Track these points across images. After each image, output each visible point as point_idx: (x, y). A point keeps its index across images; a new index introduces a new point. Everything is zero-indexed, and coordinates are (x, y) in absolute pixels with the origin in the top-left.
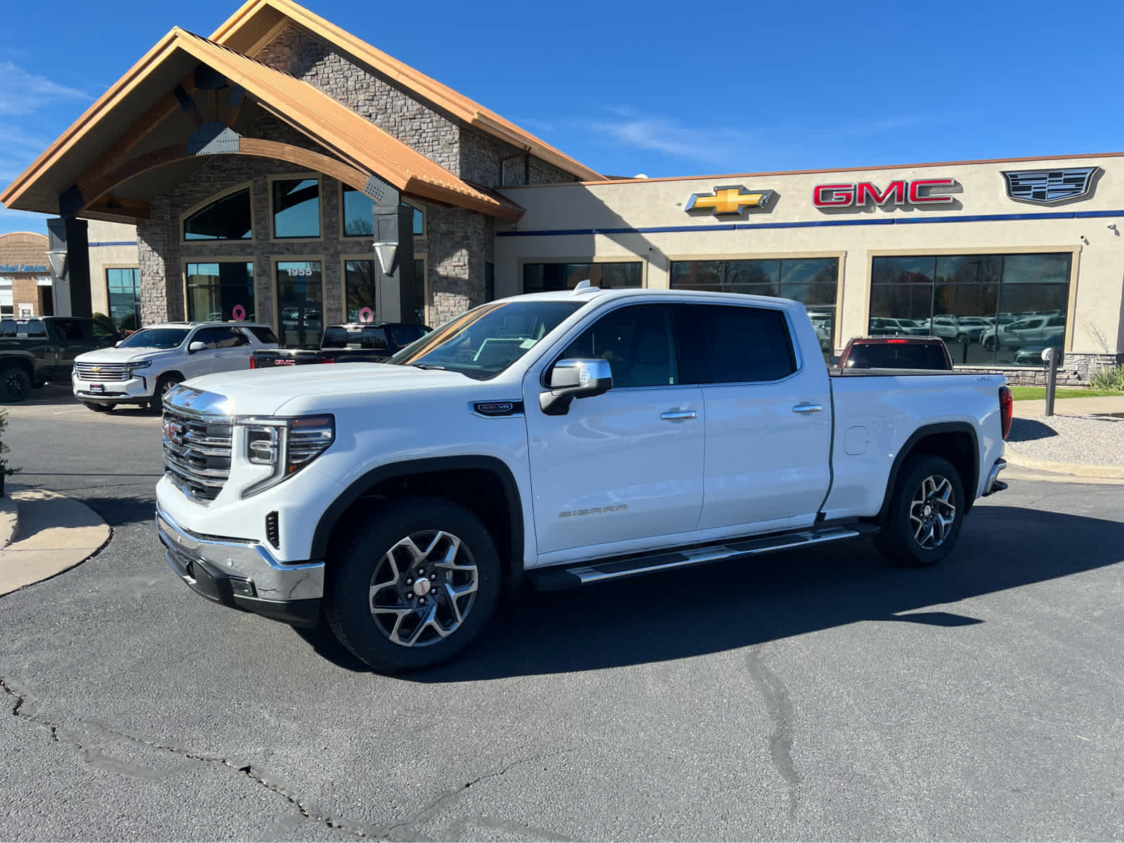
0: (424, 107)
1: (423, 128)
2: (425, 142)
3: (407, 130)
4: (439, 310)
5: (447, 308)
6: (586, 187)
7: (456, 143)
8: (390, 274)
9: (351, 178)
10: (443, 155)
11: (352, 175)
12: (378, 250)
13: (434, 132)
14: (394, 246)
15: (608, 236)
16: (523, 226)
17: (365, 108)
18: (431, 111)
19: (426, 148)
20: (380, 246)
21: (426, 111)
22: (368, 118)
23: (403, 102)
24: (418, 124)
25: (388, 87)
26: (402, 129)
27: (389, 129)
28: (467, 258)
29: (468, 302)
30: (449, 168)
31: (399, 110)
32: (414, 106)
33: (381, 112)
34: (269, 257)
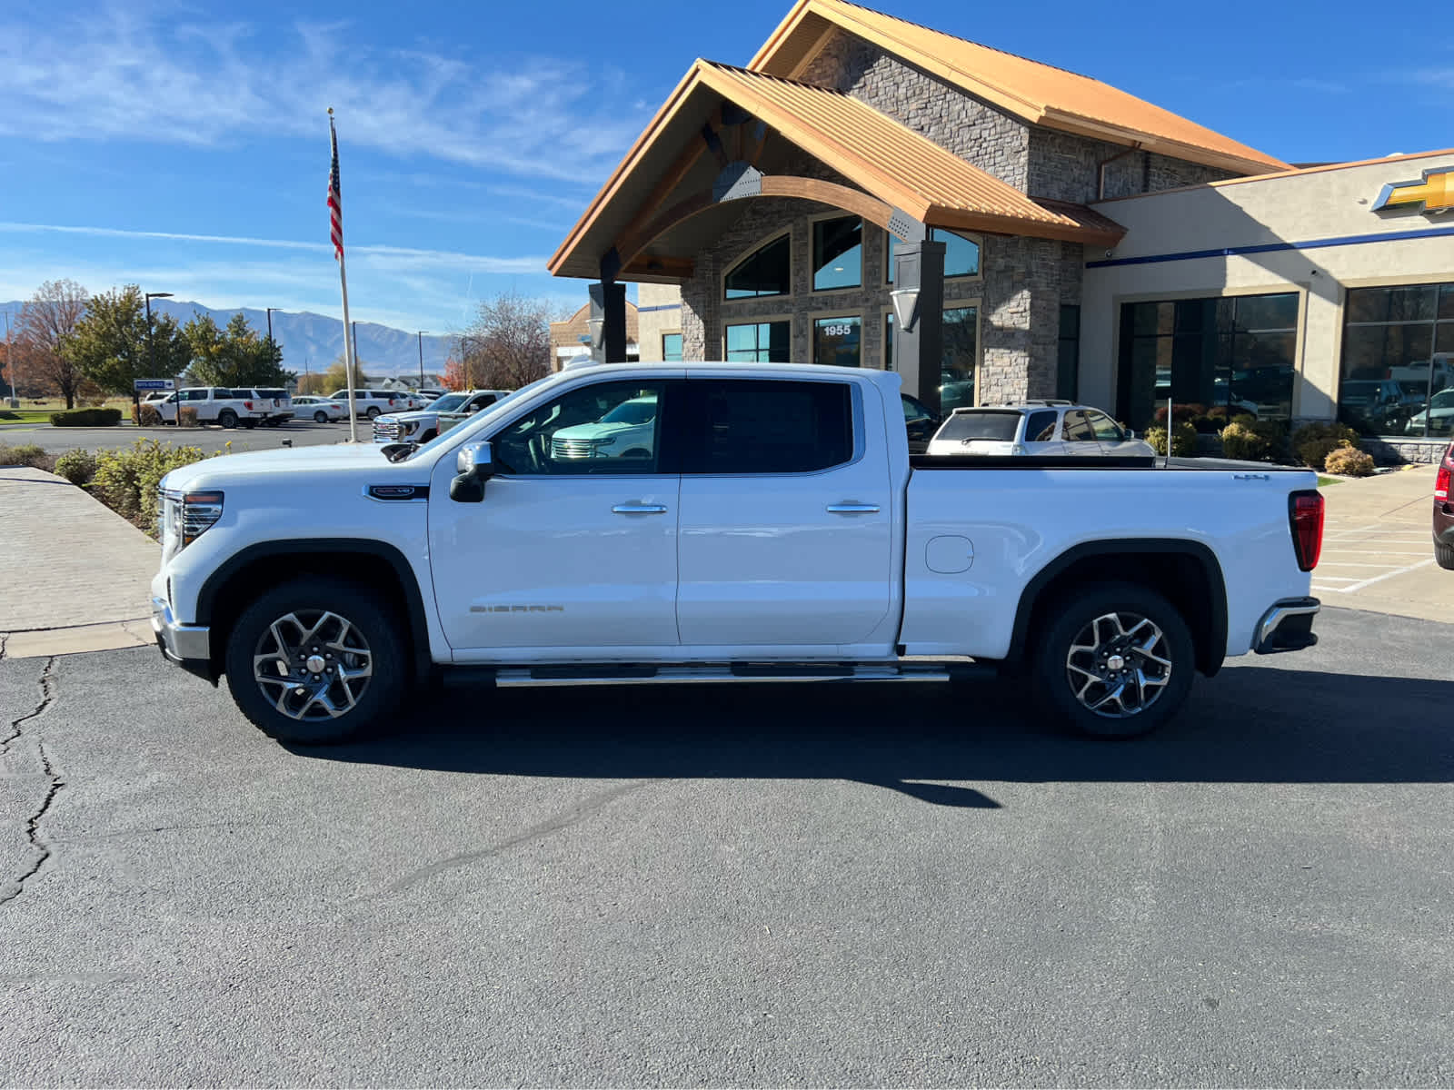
0: (986, 109)
1: (983, 136)
2: (986, 154)
3: (964, 140)
4: (991, 372)
5: (1000, 369)
6: (1217, 189)
7: (1024, 150)
8: (909, 330)
9: (873, 212)
10: (1006, 168)
11: (874, 208)
12: (895, 299)
13: (997, 139)
14: (914, 293)
15: (1247, 258)
16: (1125, 249)
17: (916, 120)
18: (995, 113)
19: (986, 161)
20: (897, 295)
21: (989, 114)
22: (920, 132)
23: (961, 105)
24: (979, 131)
25: (945, 89)
26: (958, 140)
27: (943, 143)
28: (1029, 301)
29: (1027, 359)
30: (1014, 185)
31: (956, 117)
32: (974, 109)
33: (934, 122)
34: (806, 314)
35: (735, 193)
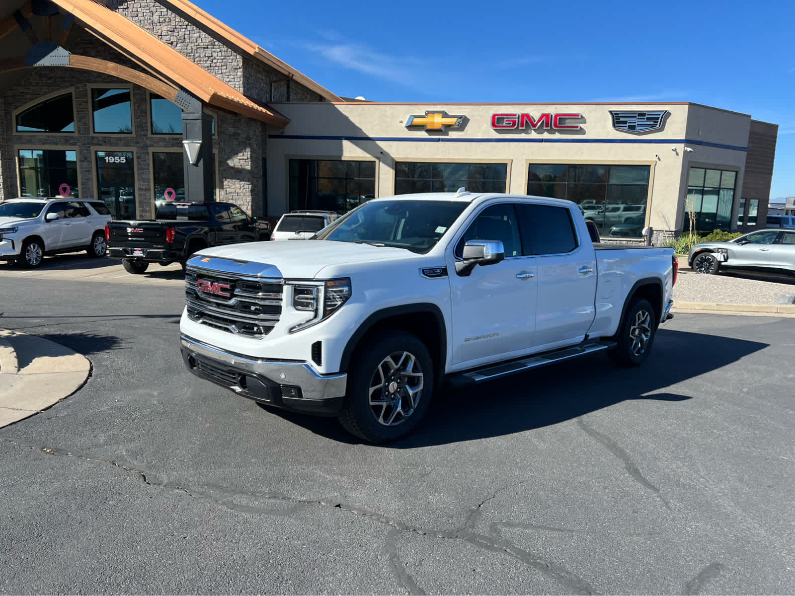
0: (215, 40)
1: (214, 56)
2: (216, 66)
3: (201, 56)
4: (228, 192)
5: (234, 190)
6: (336, 106)
7: (240, 68)
8: (196, 164)
10: (229, 77)
11: (164, 89)
12: (186, 146)
13: (223, 59)
14: (198, 143)
15: (352, 142)
16: (288, 131)
17: (168, 37)
18: (220, 44)
19: (216, 71)
20: (188, 143)
21: (216, 43)
22: (170, 45)
23: (198, 34)
24: (211, 52)
25: (186, 23)
26: (197, 55)
27: (187, 55)
28: (249, 153)
29: (250, 186)
30: (235, 87)
31: (195, 41)
32: (207, 39)
33: (180, 41)
34: (89, 147)
35: (46, 61)
